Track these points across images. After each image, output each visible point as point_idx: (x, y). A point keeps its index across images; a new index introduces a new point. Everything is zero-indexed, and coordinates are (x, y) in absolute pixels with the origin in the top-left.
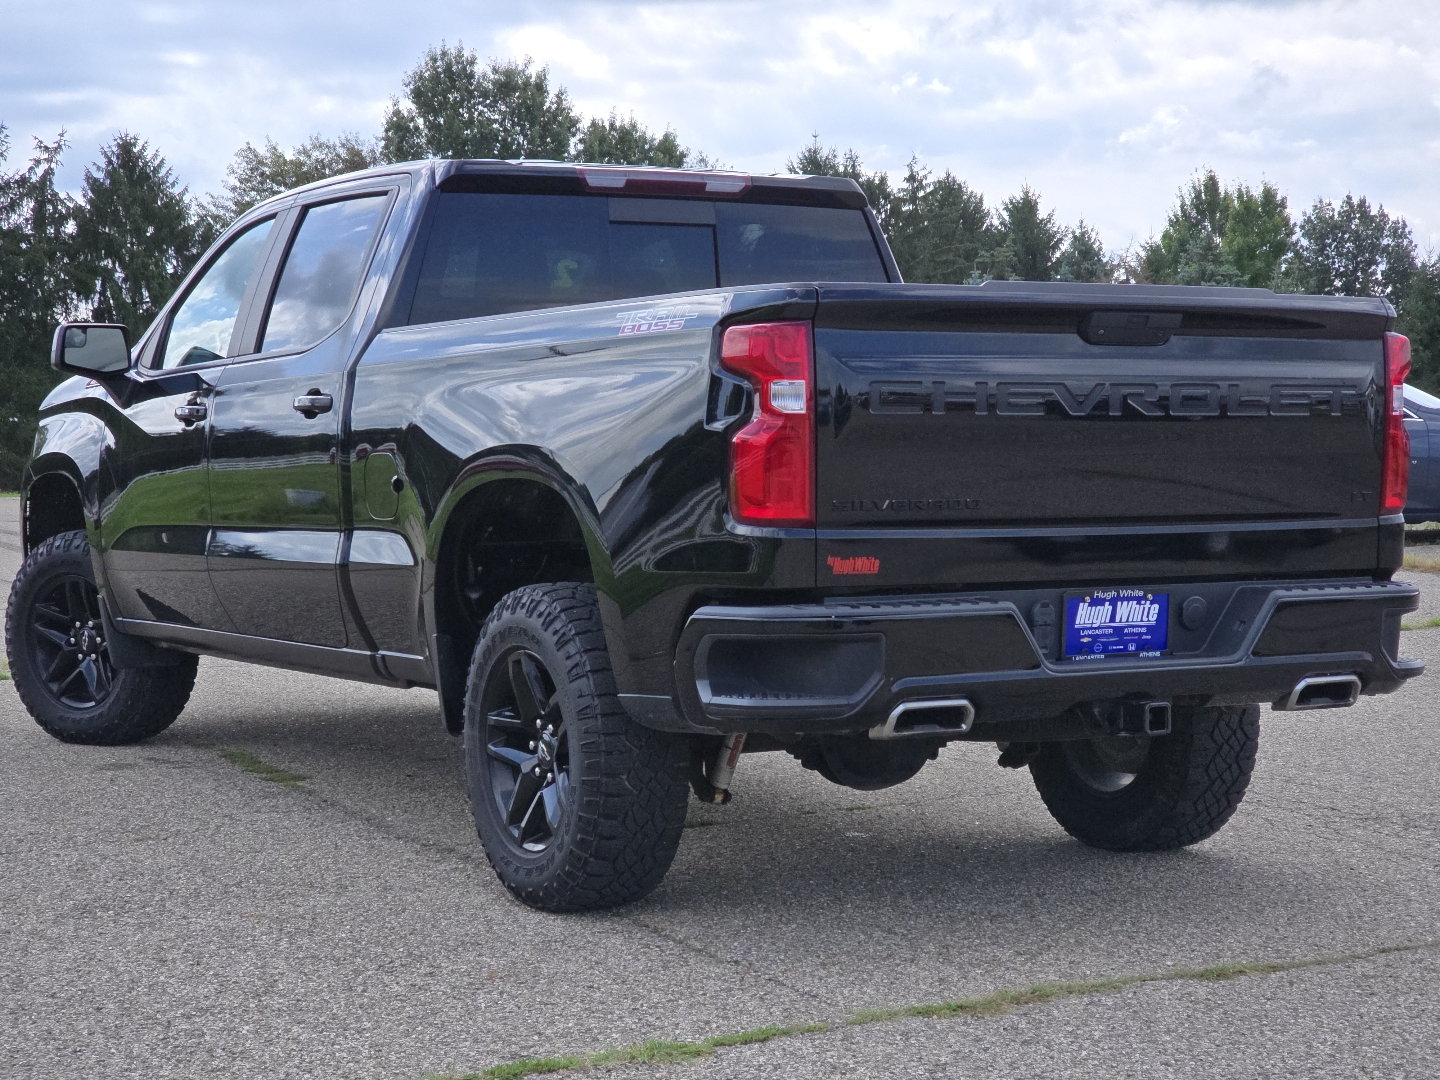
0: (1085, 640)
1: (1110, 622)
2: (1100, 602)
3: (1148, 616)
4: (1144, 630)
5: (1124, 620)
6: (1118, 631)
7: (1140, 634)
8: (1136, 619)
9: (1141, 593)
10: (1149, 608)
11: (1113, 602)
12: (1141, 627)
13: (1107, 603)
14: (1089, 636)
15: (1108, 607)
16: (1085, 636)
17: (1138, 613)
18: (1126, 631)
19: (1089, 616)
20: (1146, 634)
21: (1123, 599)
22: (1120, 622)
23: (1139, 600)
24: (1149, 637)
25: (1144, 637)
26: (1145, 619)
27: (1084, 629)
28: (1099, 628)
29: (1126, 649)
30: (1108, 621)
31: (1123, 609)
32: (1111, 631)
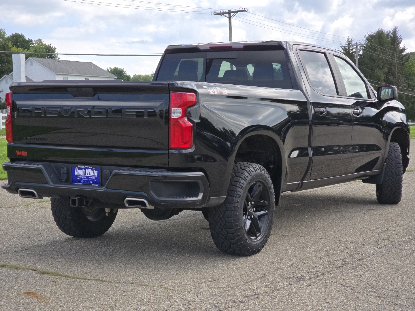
0: (78, 179)
1: (85, 175)
2: (81, 169)
3: (95, 174)
4: (94, 178)
5: (88, 174)
6: (87, 177)
7: (93, 179)
8: (92, 174)
9: (91, 167)
10: (95, 172)
11: (85, 169)
12: (93, 177)
13: (83, 169)
14: (79, 178)
15: (83, 170)
16: (78, 178)
17: (92, 173)
18: (89, 178)
19: (79, 172)
20: (95, 179)
21: (88, 169)
22: (87, 175)
23: (92, 169)
24: (96, 180)
25: (94, 180)
26: (94, 175)
27: (78, 176)
28: (82, 176)
29: (90, 183)
30: (84, 174)
31: (88, 171)
32: (85, 177)
